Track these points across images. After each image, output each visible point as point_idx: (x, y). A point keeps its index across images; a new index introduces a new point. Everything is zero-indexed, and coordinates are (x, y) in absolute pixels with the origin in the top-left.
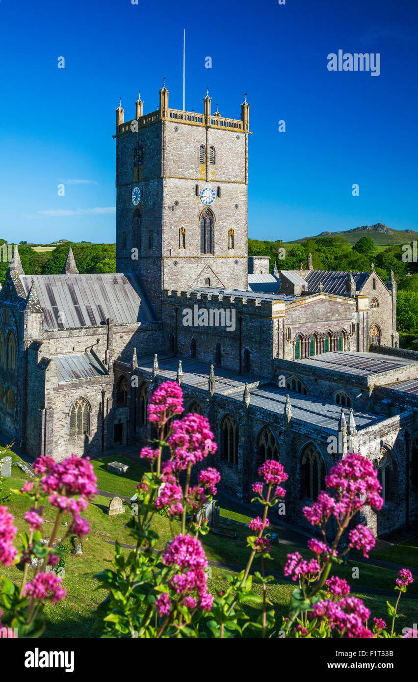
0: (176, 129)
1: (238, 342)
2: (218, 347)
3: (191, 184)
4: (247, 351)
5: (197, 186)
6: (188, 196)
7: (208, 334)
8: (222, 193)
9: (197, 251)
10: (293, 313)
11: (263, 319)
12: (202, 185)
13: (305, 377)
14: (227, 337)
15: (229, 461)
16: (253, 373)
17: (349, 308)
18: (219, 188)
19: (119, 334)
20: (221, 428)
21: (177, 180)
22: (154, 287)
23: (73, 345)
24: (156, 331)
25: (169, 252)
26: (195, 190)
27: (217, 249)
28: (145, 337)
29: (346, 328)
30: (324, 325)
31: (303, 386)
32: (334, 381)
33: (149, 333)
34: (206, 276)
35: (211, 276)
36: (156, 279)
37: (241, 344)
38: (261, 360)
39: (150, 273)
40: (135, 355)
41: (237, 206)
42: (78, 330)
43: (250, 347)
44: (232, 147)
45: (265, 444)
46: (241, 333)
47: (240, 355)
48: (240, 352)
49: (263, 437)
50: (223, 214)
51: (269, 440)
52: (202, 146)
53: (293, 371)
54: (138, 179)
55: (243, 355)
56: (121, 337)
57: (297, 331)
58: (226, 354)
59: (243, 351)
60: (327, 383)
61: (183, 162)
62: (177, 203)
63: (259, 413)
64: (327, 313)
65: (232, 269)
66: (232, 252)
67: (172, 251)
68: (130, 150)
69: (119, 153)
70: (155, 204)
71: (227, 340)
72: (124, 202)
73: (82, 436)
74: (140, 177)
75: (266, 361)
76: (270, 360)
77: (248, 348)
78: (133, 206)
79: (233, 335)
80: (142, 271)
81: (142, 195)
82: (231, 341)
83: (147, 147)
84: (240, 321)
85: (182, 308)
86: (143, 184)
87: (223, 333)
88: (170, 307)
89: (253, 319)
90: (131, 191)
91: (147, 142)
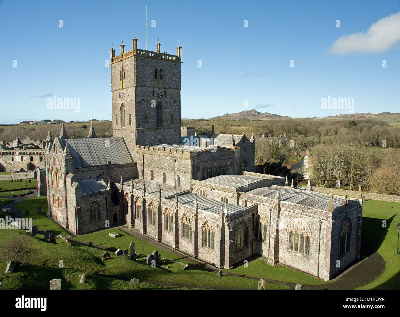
0: (142, 60)
1: (174, 172)
2: (164, 175)
3: (151, 89)
4: (178, 176)
5: (153, 91)
6: (149, 96)
7: (159, 168)
8: (167, 95)
9: (154, 125)
10: (201, 157)
11: (186, 160)
12: (156, 90)
13: (207, 189)
14: (168, 169)
15: (168, 230)
16: (181, 187)
17: (230, 153)
18: (165, 92)
19: (114, 169)
20: (165, 215)
21: (143, 88)
22: (132, 145)
23: (90, 175)
24: (133, 167)
25: (139, 126)
26: (152, 93)
27: (165, 124)
28: (128, 170)
29: (228, 163)
30: (217, 162)
31: (205, 193)
32: (220, 190)
33: (130, 168)
34: (159, 138)
35: (161, 138)
36: (133, 140)
38: (185, 181)
40: (121, 180)
41: (175, 101)
42: (92, 167)
44: (172, 70)
45: (185, 222)
46: (175, 167)
49: (185, 219)
50: (168, 105)
51: (188, 220)
52: (156, 70)
53: (201, 186)
55: (176, 178)
56: (115, 170)
57: (203, 166)
58: (168, 178)
59: (176, 176)
60: (217, 191)
61: (146, 78)
62: (143, 100)
63: (182, 207)
64: (219, 156)
65: (173, 134)
66: (172, 126)
67: (141, 125)
68: (118, 71)
69: (112, 73)
70: (131, 101)
71: (168, 171)
72: (116, 100)
73: (97, 220)
74: (123, 86)
75: (188, 181)
76: (189, 181)
77: (179, 175)
78: (121, 102)
79: (171, 168)
80: (126, 136)
81: (125, 96)
82: (170, 171)
83: (127, 70)
84: (175, 161)
85: (146, 155)
86: (125, 90)
87: (167, 167)
88: (140, 154)
89: (181, 160)
90: (119, 94)
91: (126, 67)
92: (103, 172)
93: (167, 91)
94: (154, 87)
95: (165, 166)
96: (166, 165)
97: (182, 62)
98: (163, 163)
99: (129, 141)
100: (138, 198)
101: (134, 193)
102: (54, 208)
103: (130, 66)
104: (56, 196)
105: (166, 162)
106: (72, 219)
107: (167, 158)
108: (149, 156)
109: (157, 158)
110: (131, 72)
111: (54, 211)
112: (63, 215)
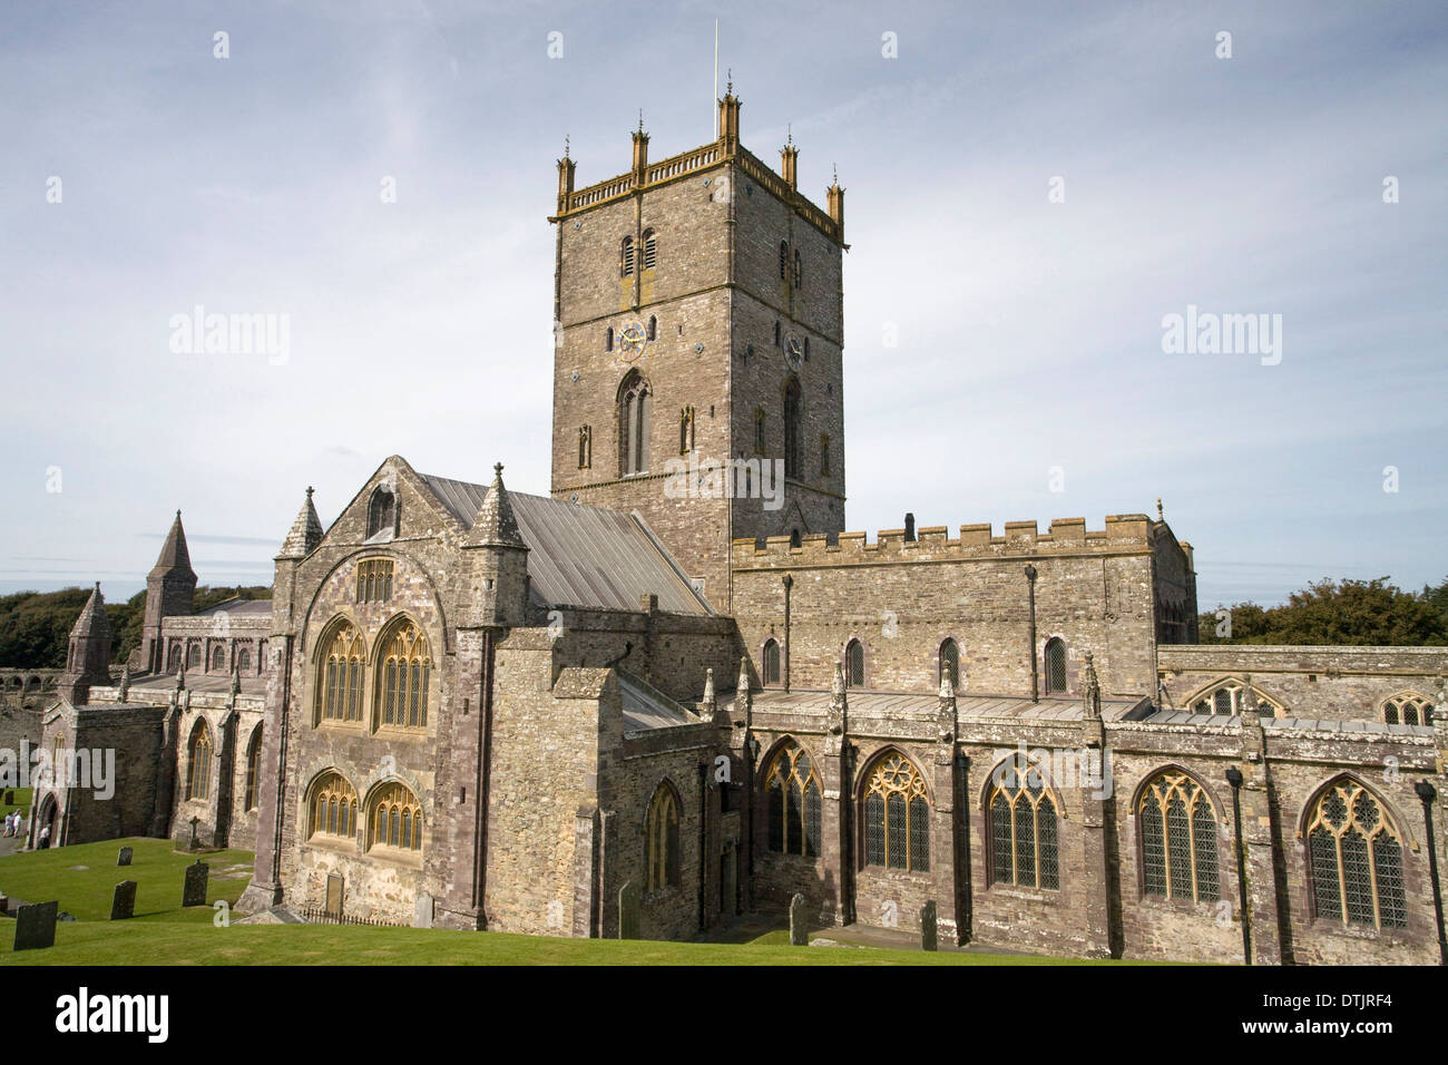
1: (1025, 626)
2: (948, 648)
3: (771, 317)
4: (1054, 642)
6: (766, 340)
7: (908, 622)
8: (812, 355)
11: (1117, 560)
12: (784, 325)
13: (1273, 679)
14: (981, 620)
18: (807, 341)
19: (663, 637)
21: (751, 300)
22: (701, 540)
24: (723, 637)
25: (740, 457)
26: (775, 332)
27: (806, 470)
28: (707, 650)
29: (1182, 604)
33: (713, 640)
34: (792, 524)
35: (799, 524)
36: (708, 517)
37: (1034, 629)
39: (683, 509)
40: (709, 685)
42: (595, 617)
43: (1065, 632)
44: (822, 265)
46: (1033, 603)
47: (1033, 656)
48: (1032, 648)
50: (814, 397)
52: (784, 245)
54: (638, 301)
55: (1041, 653)
56: (668, 645)
58: (978, 660)
59: (1041, 645)
60: (1351, 680)
61: (759, 265)
62: (751, 351)
65: (826, 517)
66: (825, 483)
67: (744, 455)
68: (605, 243)
69: (564, 255)
70: (700, 350)
71: (981, 630)
72: (585, 361)
73: (665, 893)
74: (642, 298)
75: (1131, 657)
76: (1146, 653)
77: (1061, 635)
78: (618, 365)
79: (1002, 612)
80: (654, 508)
81: (652, 337)
82: (996, 626)
83: (671, 228)
84: (1032, 575)
85: (809, 574)
86: (655, 311)
87: (966, 613)
88: (763, 577)
89: (1075, 565)
90: (611, 332)
91: (668, 217)
92: (629, 646)
93: (814, 340)
94: (779, 311)
95: (954, 606)
96: (965, 601)
97: (847, 247)
98: (938, 595)
99: (675, 530)
100: (888, 753)
101: (859, 729)
102: (317, 857)
103: (699, 208)
104: (363, 778)
105: (960, 589)
106: (536, 890)
107: (971, 568)
108: (831, 575)
109: (891, 577)
110: (701, 233)
111: (323, 880)
112: (425, 886)
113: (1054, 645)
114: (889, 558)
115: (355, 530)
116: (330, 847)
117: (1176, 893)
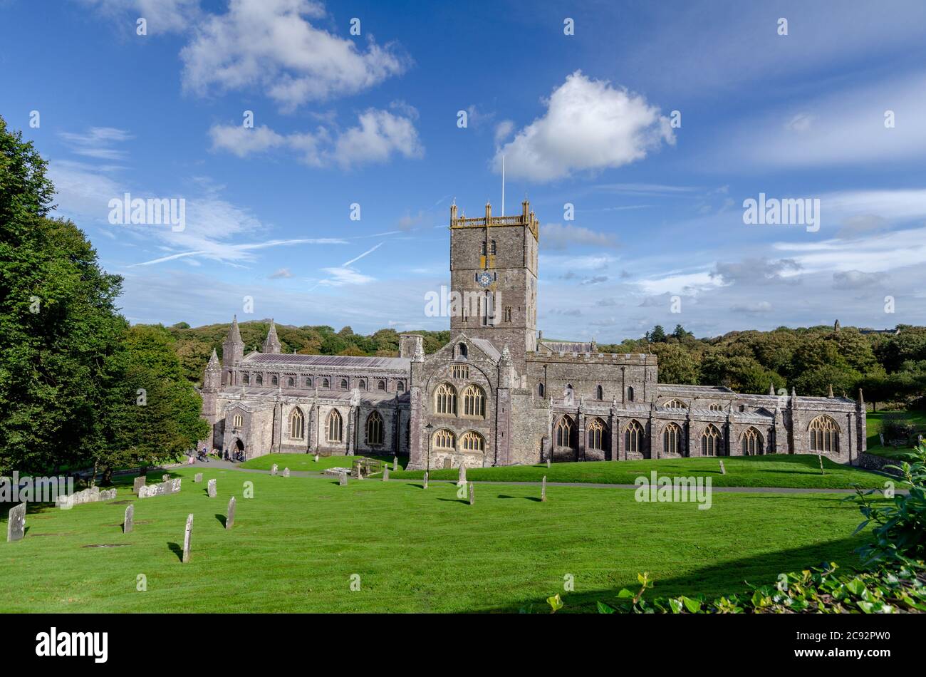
1: (621, 383)
2: (600, 387)
4: (629, 388)
7: (586, 380)
11: (648, 367)
13: (685, 399)
14: (608, 381)
16: (637, 401)
25: (527, 324)
31: (681, 404)
37: (623, 384)
46: (623, 377)
47: (623, 391)
48: (623, 389)
53: (674, 396)
55: (626, 391)
58: (608, 391)
59: (626, 389)
60: (704, 400)
68: (473, 242)
69: (454, 243)
70: (512, 287)
71: (609, 383)
74: (490, 265)
75: (650, 392)
76: (655, 391)
77: (632, 386)
78: (480, 287)
79: (614, 379)
80: (496, 338)
81: (495, 279)
82: (613, 383)
83: (502, 242)
84: (623, 369)
85: (554, 364)
86: (495, 271)
87: (604, 379)
88: (537, 364)
89: (637, 367)
90: (476, 274)
91: (501, 238)
95: (601, 376)
96: (604, 375)
98: (596, 373)
100: (594, 419)
101: (589, 413)
102: (439, 454)
103: (514, 238)
104: (459, 430)
105: (602, 371)
106: (528, 458)
107: (606, 366)
108: (561, 365)
109: (581, 367)
110: (515, 248)
111: (442, 460)
112: (487, 460)
113: (631, 389)
114: (581, 362)
115: (447, 355)
116: (445, 451)
117: (671, 451)
